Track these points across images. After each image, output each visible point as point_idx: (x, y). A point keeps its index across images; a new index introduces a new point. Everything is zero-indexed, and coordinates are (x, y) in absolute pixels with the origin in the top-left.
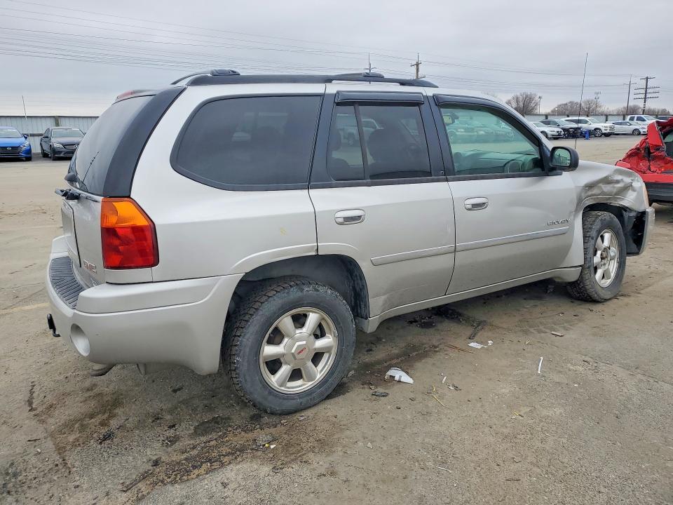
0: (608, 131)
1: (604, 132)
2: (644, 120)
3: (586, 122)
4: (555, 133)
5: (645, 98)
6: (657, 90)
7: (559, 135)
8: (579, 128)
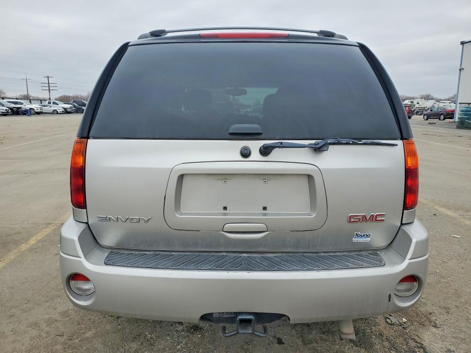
0: (39, 111)
1: (36, 111)
2: (58, 104)
3: (22, 104)
4: (4, 111)
5: (49, 90)
6: (56, 85)
7: (8, 112)
8: (20, 108)
